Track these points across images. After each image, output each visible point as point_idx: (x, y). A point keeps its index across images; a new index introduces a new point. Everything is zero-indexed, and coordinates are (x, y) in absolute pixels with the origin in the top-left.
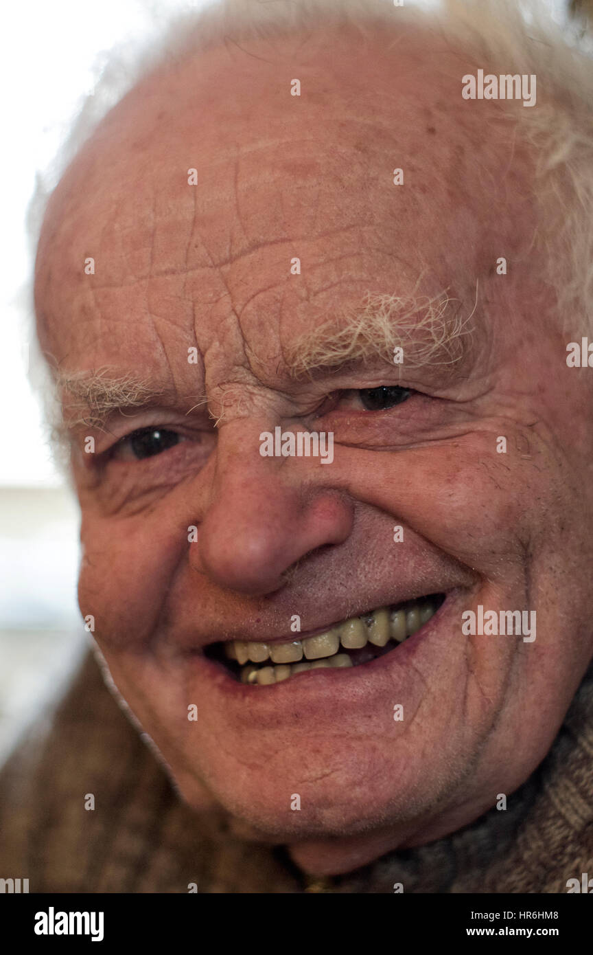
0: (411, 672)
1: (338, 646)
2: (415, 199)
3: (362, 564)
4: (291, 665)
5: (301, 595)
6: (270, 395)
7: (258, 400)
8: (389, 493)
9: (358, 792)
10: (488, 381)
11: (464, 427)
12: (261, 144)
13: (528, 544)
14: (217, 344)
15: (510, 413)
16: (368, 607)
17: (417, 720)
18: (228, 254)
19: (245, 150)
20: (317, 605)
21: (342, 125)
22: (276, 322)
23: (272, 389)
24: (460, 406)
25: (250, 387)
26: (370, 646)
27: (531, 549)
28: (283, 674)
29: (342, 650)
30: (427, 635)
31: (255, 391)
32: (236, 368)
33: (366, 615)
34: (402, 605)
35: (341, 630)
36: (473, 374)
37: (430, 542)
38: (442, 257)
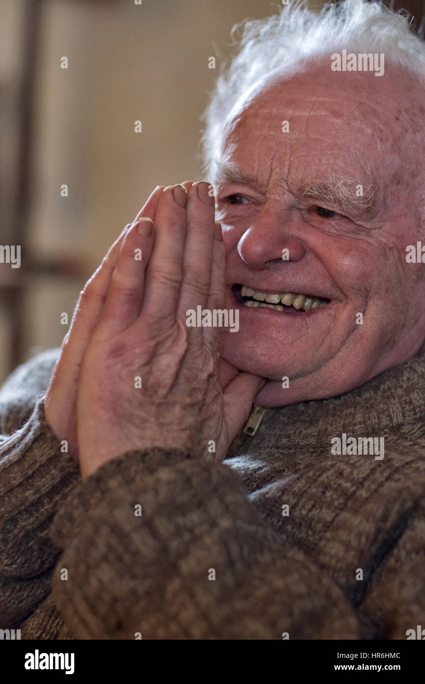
0: (304, 323)
1: (279, 301)
2: (376, 142)
3: (300, 274)
4: (261, 302)
5: (271, 275)
6: (291, 196)
7: (286, 197)
8: (321, 250)
9: (264, 358)
10: (380, 225)
11: (362, 238)
12: (326, 99)
13: (370, 291)
14: (278, 169)
15: (384, 240)
16: (298, 291)
17: (298, 341)
18: (296, 137)
19: (320, 99)
20: (277, 281)
21: (361, 103)
22: (303, 170)
23: (293, 194)
24: (365, 230)
25: (285, 190)
26: (292, 306)
27: (370, 294)
28: (256, 304)
29: (280, 304)
30: (317, 312)
31: (286, 192)
32: (282, 181)
33: (295, 294)
34: (313, 297)
35: (283, 296)
36: (375, 220)
37: (330, 275)
38: (378, 169)
